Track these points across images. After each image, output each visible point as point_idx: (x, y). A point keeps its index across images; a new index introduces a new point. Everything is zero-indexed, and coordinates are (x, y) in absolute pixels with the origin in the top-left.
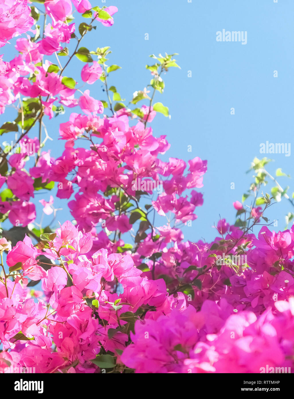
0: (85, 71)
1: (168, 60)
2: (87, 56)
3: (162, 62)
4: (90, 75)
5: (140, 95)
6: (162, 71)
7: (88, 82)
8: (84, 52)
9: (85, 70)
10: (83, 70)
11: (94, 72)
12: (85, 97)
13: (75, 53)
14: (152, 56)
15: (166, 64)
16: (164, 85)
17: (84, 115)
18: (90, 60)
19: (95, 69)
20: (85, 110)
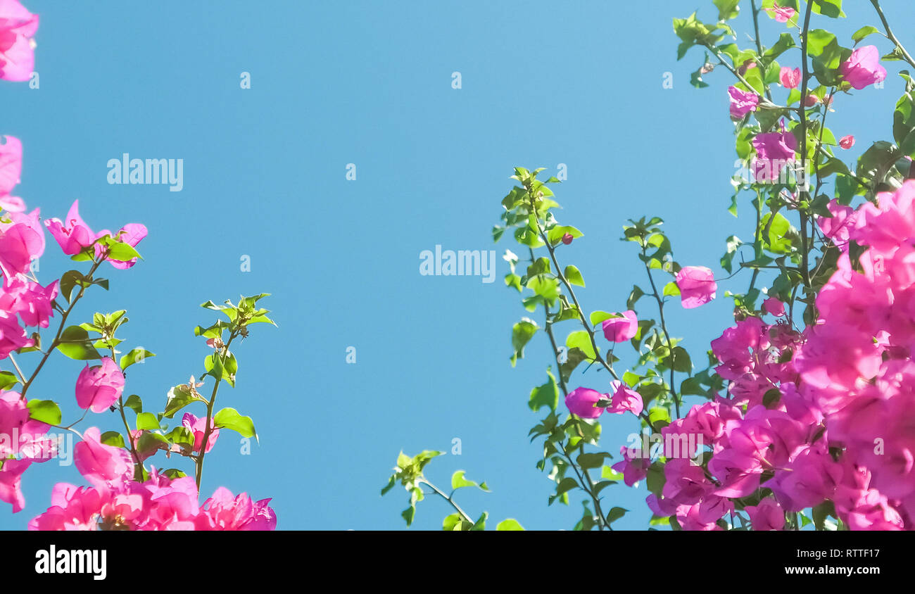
0: (85, 384)
1: (247, 310)
2: (83, 344)
3: (233, 317)
4: (96, 390)
5: (183, 396)
6: (233, 337)
7: (92, 407)
8: (76, 337)
9: (85, 380)
10: (80, 383)
11: (104, 384)
12: (86, 444)
13: (57, 343)
14: (209, 304)
15: (244, 321)
16: (235, 365)
17: (89, 488)
18: (92, 354)
19: (108, 376)
20: (89, 476)
